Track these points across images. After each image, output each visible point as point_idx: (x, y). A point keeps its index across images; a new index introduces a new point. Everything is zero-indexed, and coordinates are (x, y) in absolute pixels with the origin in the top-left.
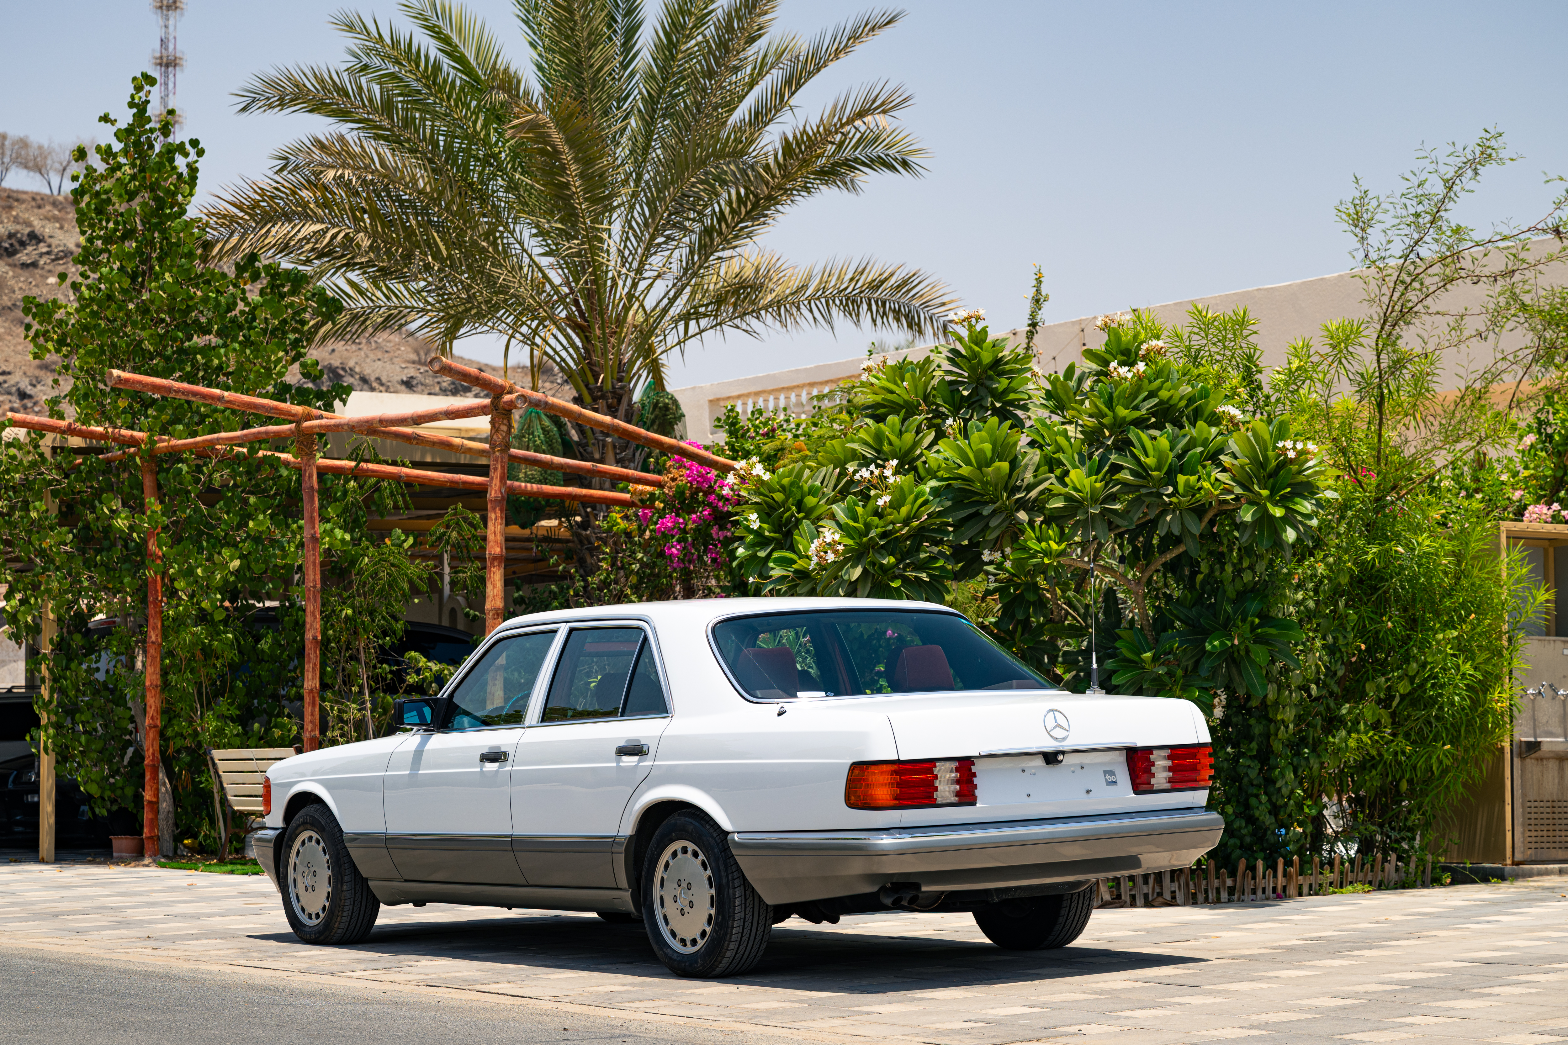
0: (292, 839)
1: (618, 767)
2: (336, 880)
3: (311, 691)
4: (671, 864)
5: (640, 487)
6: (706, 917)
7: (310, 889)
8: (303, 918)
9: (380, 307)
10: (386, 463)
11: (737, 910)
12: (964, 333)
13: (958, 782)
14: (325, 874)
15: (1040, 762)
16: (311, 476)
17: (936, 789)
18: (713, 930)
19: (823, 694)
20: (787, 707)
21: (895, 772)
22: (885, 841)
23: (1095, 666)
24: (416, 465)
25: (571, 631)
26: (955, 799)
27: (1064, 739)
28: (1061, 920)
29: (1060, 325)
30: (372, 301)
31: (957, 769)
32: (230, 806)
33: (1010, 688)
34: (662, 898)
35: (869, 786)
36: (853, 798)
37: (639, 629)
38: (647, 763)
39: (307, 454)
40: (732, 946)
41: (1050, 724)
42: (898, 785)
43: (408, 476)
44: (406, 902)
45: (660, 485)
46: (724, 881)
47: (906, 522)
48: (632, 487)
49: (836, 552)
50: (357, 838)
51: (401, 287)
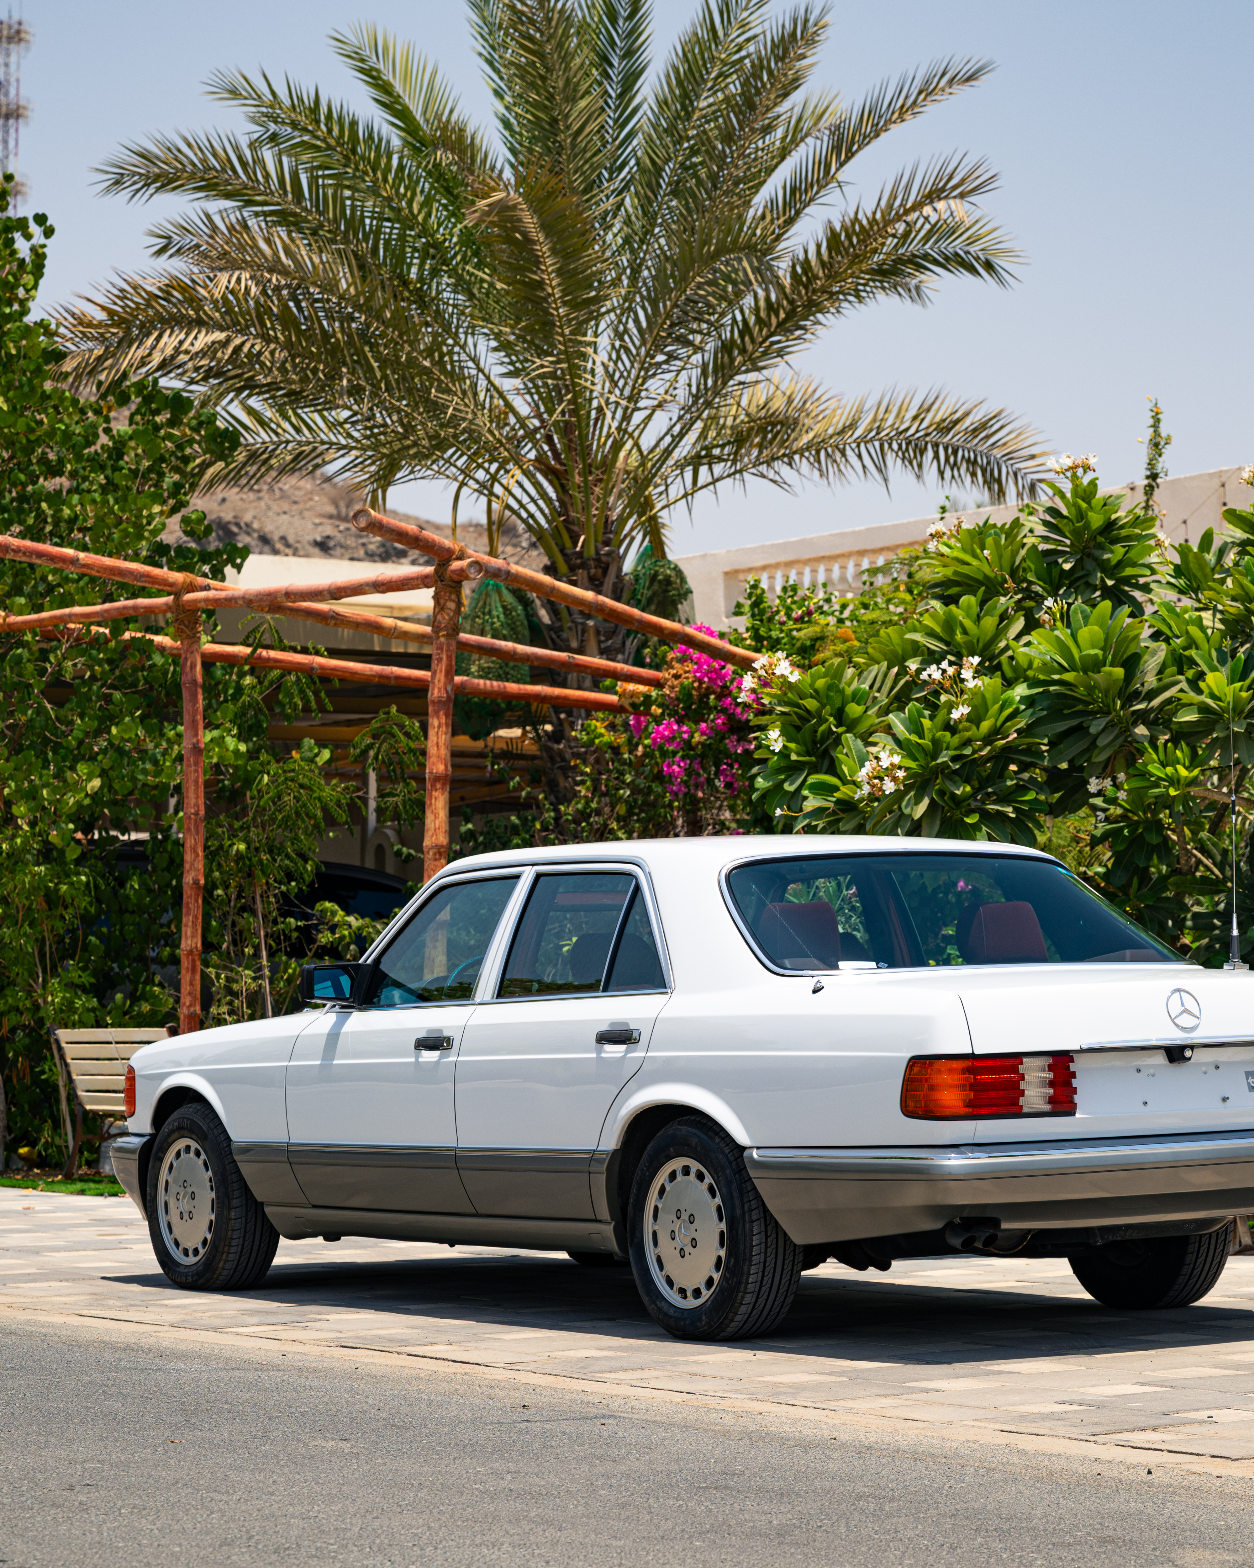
0: (164, 1150)
1: (599, 1059)
2: (221, 1205)
3: (190, 952)
4: (668, 1188)
5: (631, 687)
6: (714, 1260)
7: (186, 1216)
8: (177, 1255)
9: (288, 442)
10: (294, 650)
11: (755, 1250)
12: (1067, 487)
13: (1051, 1084)
14: (207, 1196)
15: (1160, 1059)
16: (193, 666)
17: (1022, 1093)
18: (723, 1277)
19: (873, 964)
20: (824, 981)
21: (968, 1070)
22: (954, 1161)
23: (1235, 932)
24: (333, 653)
25: (538, 877)
26: (1047, 1107)
27: (1193, 1029)
28: (1186, 1270)
29: (1192, 478)
30: (277, 434)
31: (1050, 1068)
32: (81, 1105)
33: (1122, 960)
34: (655, 1234)
35: (932, 1088)
36: (911, 1104)
37: (629, 875)
38: (638, 1054)
39: (188, 637)
40: (748, 1299)
41: (1176, 1008)
42: (973, 1087)
43: (322, 667)
44: (314, 1235)
45: (658, 684)
46: (738, 1212)
47: (988, 740)
48: (620, 686)
49: (895, 779)
50: (249, 1149)
51: (316, 416)
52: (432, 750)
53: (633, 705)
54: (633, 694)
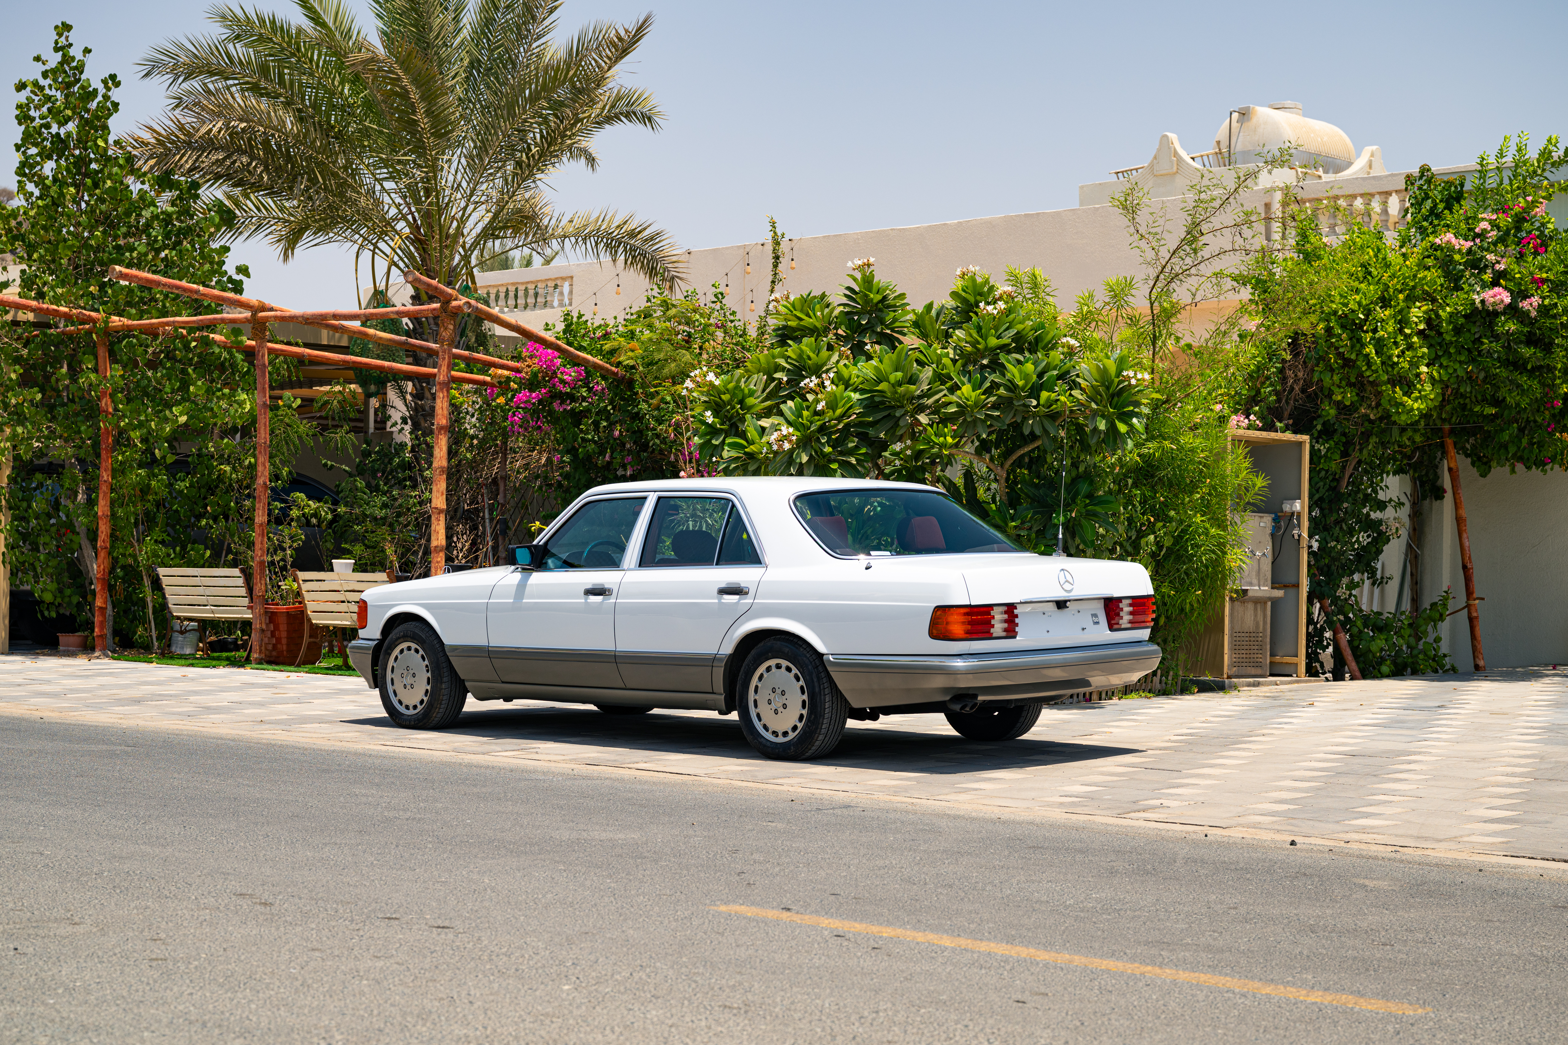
0: (391, 648)
1: (720, 603)
2: (435, 680)
3: (261, 525)
4: (765, 675)
5: (500, 371)
6: (798, 716)
7: (408, 687)
8: (402, 709)
9: (252, 217)
10: (282, 342)
11: (827, 711)
13: (1006, 621)
14: (424, 676)
15: (1052, 606)
16: (263, 356)
17: (993, 626)
18: (806, 725)
19: (888, 553)
20: (873, 563)
21: (966, 614)
22: (959, 663)
23: (1060, 536)
25: (659, 498)
26: (1004, 634)
27: (1070, 591)
30: (246, 211)
31: (1006, 612)
32: (171, 613)
34: (755, 701)
35: (947, 623)
36: (935, 632)
37: (728, 500)
38: (748, 600)
39: (261, 338)
40: (821, 737)
41: (1062, 580)
42: (969, 623)
44: (498, 698)
45: (517, 371)
46: (817, 690)
47: (840, 419)
48: (492, 371)
49: (790, 441)
50: (455, 648)
51: (270, 201)
52: (438, 411)
53: (500, 382)
54: (501, 376)
